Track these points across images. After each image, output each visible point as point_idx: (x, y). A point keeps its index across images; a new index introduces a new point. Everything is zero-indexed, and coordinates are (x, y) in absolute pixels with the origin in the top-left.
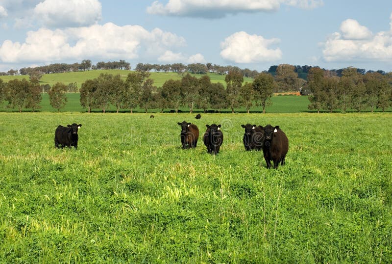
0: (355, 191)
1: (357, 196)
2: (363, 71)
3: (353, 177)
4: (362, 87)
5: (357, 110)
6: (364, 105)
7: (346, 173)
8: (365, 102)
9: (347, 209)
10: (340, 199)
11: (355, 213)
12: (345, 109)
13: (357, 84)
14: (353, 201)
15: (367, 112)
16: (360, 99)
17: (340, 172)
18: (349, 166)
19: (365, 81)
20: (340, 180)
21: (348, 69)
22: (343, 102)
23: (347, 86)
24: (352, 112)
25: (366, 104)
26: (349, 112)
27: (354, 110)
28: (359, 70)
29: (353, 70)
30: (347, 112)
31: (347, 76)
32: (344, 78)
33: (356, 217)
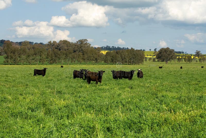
0: (29, 108)
1: (30, 111)
2: (33, 43)
3: (28, 100)
4: (32, 52)
5: (29, 64)
6: (33, 61)
7: (24, 98)
8: (33, 59)
9: (25, 118)
10: (21, 113)
11: (29, 121)
12: (23, 63)
13: (29, 50)
14: (28, 113)
15: (34, 64)
16: (31, 58)
17: (21, 98)
18: (26, 94)
19: (33, 48)
20: (21, 102)
21: (25, 42)
22: (22, 59)
23: (24, 51)
24: (27, 64)
25: (34, 60)
26: (25, 64)
27: (28, 63)
28: (30, 42)
29: (27, 42)
30: (24, 64)
31: (24, 45)
32: (23, 47)
33: (30, 122)
